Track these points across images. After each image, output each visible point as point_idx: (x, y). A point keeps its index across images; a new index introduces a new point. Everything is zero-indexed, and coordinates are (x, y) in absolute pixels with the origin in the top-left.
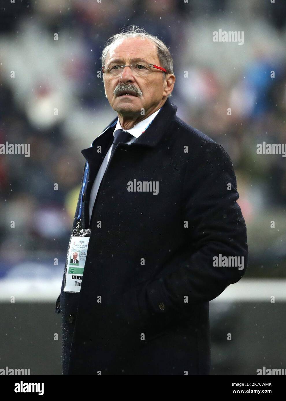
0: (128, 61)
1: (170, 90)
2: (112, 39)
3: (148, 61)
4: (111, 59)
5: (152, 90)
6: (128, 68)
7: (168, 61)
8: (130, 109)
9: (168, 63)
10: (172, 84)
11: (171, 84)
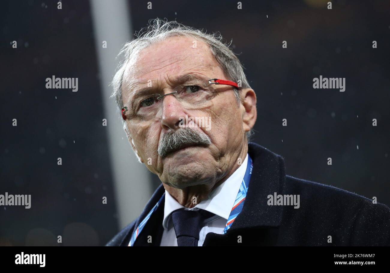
0: (168, 85)
1: (252, 118)
2: (124, 54)
3: (202, 76)
4: (132, 90)
5: (224, 126)
6: (172, 97)
7: (236, 66)
8: (197, 172)
9: (236, 70)
10: (253, 106)
11: (251, 107)
